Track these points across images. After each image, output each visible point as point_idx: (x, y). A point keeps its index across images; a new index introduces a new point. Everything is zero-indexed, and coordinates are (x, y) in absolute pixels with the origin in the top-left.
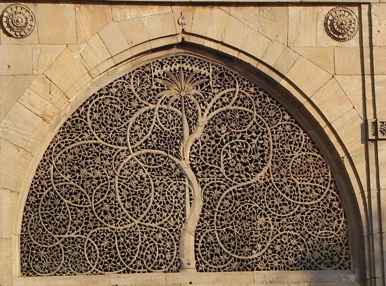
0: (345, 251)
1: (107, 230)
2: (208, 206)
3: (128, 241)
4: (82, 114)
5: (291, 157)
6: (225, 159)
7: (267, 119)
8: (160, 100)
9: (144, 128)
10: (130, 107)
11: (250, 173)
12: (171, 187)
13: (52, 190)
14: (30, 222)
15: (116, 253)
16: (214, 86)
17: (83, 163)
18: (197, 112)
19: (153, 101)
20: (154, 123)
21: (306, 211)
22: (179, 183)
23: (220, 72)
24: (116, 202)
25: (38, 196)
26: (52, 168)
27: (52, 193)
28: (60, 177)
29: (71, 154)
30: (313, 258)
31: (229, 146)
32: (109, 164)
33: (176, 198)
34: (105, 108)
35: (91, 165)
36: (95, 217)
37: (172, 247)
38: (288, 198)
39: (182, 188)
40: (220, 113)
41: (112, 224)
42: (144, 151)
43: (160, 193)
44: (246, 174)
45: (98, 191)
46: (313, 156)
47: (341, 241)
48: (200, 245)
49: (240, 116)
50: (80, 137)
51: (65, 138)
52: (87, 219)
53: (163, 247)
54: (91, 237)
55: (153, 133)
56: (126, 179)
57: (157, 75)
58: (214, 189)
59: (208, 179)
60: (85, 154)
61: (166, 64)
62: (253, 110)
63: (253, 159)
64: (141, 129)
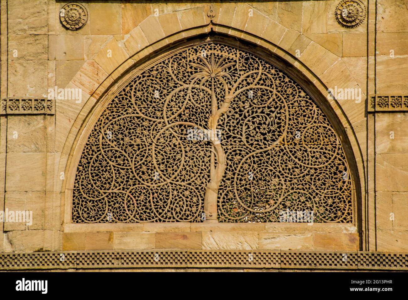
0: (347, 207)
1: (144, 187)
2: (229, 169)
3: (160, 196)
4: (128, 92)
5: (304, 128)
6: (247, 130)
7: (285, 96)
8: (193, 81)
9: (179, 104)
10: (167, 87)
11: (268, 141)
12: (199, 153)
13: (100, 154)
14: (81, 180)
15: (151, 206)
16: (240, 69)
17: (126, 132)
18: (224, 90)
19: (188, 82)
20: (187, 100)
21: (315, 173)
22: (206, 150)
23: (246, 57)
24: (152, 164)
25: (89, 159)
26: (101, 137)
27: (101, 157)
28: (107, 144)
29: (117, 125)
30: (319, 213)
31: (251, 119)
32: (148, 133)
33: (203, 162)
34: (147, 88)
35: (133, 134)
36: (134, 176)
37: (198, 202)
38: (300, 163)
39: (208, 154)
40: (244, 91)
41: (148, 182)
42: (177, 123)
43: (189, 157)
44: (264, 143)
45: (138, 155)
46: (324, 127)
47: (345, 199)
48: (221, 200)
49: (262, 94)
50: (125, 111)
51: (112, 112)
52: (128, 178)
53: (190, 201)
54: (130, 192)
55: (186, 108)
56: (162, 146)
57: (192, 59)
58: (236, 154)
59: (231, 146)
60: (129, 125)
61: (200, 51)
62: (273, 88)
63: (271, 130)
64: (176, 105)
